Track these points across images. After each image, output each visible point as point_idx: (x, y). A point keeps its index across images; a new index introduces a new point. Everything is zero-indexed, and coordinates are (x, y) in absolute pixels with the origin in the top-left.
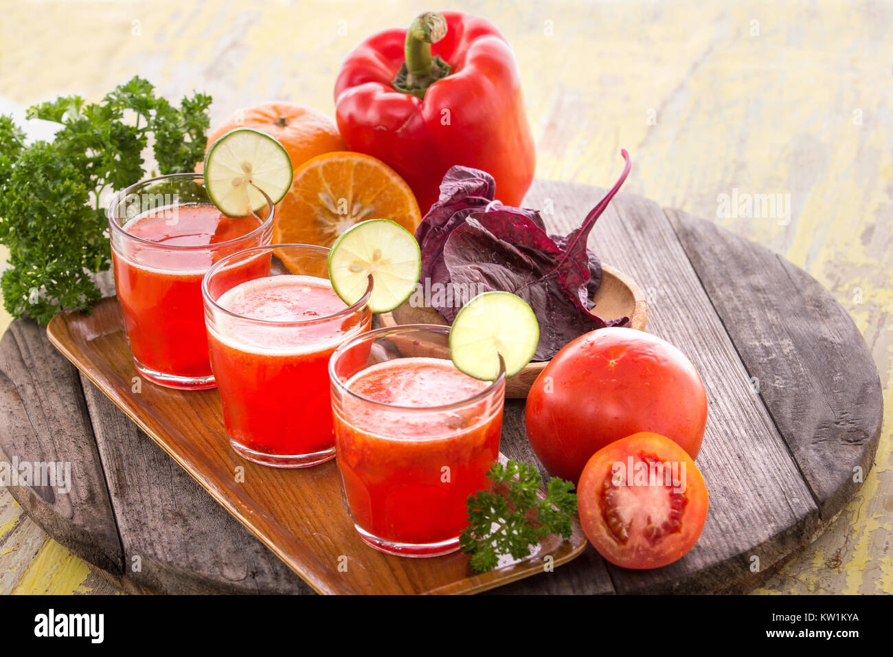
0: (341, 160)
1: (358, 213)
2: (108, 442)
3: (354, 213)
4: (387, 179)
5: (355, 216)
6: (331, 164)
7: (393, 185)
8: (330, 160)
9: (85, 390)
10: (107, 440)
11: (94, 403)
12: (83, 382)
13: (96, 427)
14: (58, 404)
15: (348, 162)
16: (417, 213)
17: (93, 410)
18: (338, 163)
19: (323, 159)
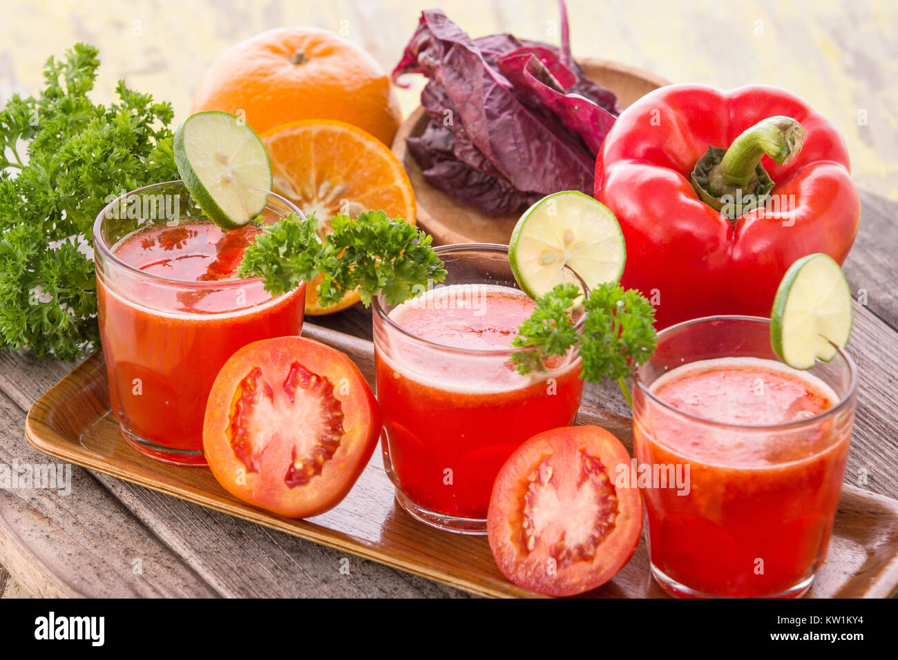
0: (296, 132)
1: (327, 194)
2: (202, 554)
3: (321, 194)
4: (360, 146)
5: (323, 199)
6: (284, 140)
7: (369, 153)
8: (281, 135)
9: (114, 491)
10: (198, 552)
11: (142, 506)
12: (105, 482)
13: (168, 537)
14: (99, 516)
15: (305, 133)
16: (405, 182)
17: (147, 515)
18: (292, 137)
19: (271, 135)
